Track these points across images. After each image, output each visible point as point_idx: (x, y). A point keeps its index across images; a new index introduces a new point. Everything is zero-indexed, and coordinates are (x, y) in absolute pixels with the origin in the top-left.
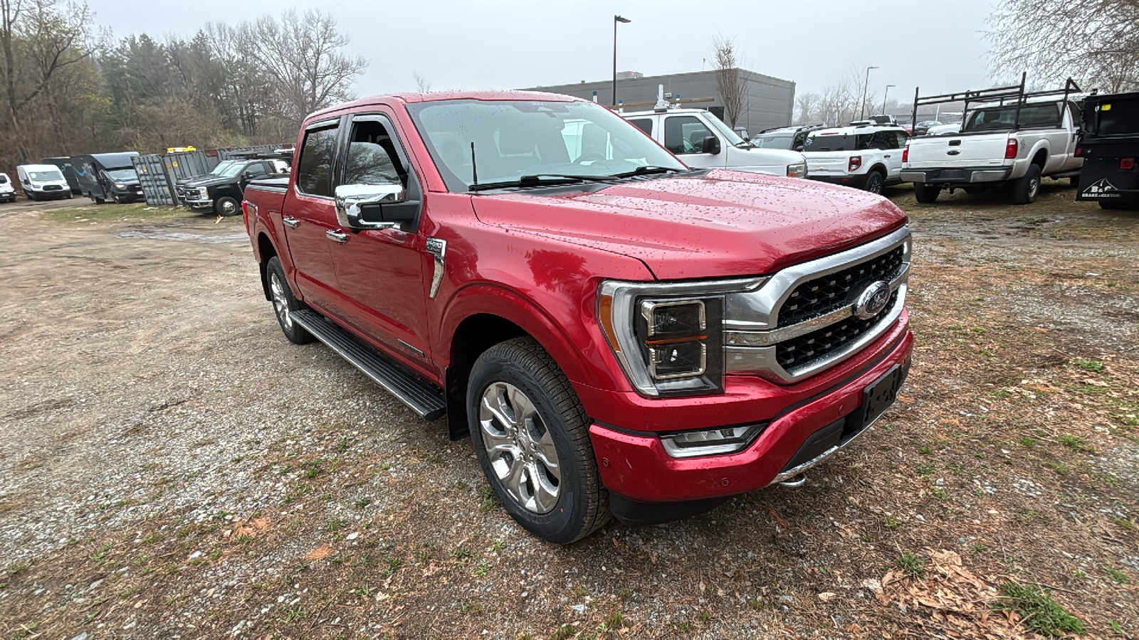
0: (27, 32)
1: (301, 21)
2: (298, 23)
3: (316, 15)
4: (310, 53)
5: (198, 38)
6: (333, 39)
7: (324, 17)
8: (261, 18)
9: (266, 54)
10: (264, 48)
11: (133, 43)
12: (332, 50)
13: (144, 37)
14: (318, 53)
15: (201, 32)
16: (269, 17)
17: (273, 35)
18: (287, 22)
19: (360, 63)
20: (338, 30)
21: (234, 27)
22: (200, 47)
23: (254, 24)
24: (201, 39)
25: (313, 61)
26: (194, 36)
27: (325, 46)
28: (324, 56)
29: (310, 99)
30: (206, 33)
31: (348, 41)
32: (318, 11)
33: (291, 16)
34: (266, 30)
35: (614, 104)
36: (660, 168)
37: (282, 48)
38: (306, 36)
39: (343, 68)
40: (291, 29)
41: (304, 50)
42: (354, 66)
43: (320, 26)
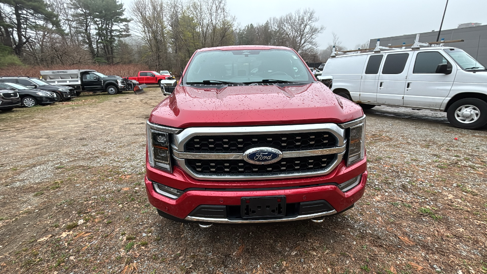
0: (220, 26)
1: (302, 13)
2: (301, 14)
3: (308, 10)
4: (303, 26)
5: (266, 23)
6: (312, 19)
7: (311, 11)
8: (288, 14)
9: (287, 28)
10: (286, 26)
11: (248, 27)
12: (311, 24)
13: (251, 24)
14: (306, 25)
15: (268, 21)
16: (291, 13)
17: (291, 20)
18: (296, 14)
19: (322, 29)
20: (315, 15)
21: (278, 18)
22: (266, 27)
23: (285, 16)
24: (267, 24)
25: (303, 29)
26: (265, 23)
27: (309, 22)
28: (308, 27)
29: (298, 44)
30: (269, 21)
31: (318, 20)
32: (309, 9)
33: (298, 12)
34: (288, 18)
35: (437, 41)
36: (278, 81)
37: (292, 25)
38: (303, 19)
39: (314, 31)
40: (297, 17)
41: (301, 25)
42: (319, 30)
43: (309, 15)
